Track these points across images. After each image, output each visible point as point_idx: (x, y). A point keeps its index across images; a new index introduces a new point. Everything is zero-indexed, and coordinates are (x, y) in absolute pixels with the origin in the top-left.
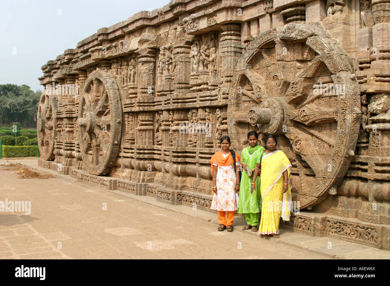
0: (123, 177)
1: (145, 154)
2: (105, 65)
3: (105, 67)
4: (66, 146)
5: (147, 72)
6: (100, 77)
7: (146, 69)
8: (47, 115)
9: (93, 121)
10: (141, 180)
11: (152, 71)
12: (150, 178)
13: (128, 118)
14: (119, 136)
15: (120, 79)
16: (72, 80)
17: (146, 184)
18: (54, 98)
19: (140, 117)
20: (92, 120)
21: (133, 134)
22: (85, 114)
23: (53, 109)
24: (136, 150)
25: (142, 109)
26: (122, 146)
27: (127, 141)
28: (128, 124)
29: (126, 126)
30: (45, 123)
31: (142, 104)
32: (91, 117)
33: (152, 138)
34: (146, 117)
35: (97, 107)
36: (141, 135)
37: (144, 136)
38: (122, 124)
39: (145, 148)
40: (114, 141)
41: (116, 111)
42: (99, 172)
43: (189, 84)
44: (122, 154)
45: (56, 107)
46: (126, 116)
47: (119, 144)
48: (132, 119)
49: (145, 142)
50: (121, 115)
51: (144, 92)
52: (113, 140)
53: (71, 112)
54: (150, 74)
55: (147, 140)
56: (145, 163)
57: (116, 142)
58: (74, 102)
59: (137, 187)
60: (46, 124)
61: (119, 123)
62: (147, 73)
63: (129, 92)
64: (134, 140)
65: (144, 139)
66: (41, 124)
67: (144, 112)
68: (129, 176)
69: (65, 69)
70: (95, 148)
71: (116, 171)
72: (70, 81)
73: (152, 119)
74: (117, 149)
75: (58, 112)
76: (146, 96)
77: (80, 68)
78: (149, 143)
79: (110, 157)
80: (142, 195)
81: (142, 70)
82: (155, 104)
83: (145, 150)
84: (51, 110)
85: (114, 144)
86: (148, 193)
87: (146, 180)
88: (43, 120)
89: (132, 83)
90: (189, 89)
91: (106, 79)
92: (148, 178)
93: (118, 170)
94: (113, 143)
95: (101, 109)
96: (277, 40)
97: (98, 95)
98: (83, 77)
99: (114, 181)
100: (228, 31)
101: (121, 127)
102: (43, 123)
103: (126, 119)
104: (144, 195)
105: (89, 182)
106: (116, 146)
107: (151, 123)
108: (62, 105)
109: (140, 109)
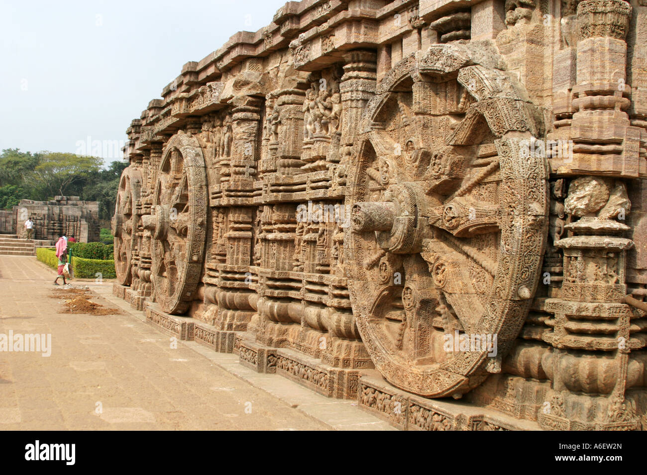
0: (205, 319)
1: (235, 280)
2: (192, 126)
3: (192, 128)
4: (143, 262)
5: (244, 137)
6: (179, 146)
7: (244, 132)
8: (126, 211)
9: (165, 221)
10: (226, 326)
11: (255, 137)
12: (243, 322)
13: (217, 217)
14: (201, 248)
15: (211, 149)
16: (157, 151)
17: (233, 334)
18: (136, 181)
19: (231, 217)
20: (163, 218)
21: (223, 245)
22: (154, 209)
23: (133, 200)
24: (220, 272)
25: (232, 201)
26: (206, 266)
27: (213, 257)
28: (218, 227)
29: (214, 231)
30: (122, 222)
31: (232, 194)
32: (163, 213)
33: (249, 253)
34: (241, 217)
35: (174, 197)
36: (232, 248)
37: (236, 249)
38: (207, 227)
39: (236, 270)
40: (191, 256)
41: (196, 203)
42: (171, 309)
43: (299, 158)
44: (206, 279)
45: (138, 196)
46: (215, 213)
47: (201, 262)
48: (223, 218)
49: (237, 260)
50: (205, 212)
51: (239, 171)
52: (191, 254)
54: (251, 141)
55: (240, 256)
56: (233, 296)
57: (195, 258)
59: (218, 338)
60: (123, 224)
61: (201, 225)
62: (246, 139)
63: (221, 172)
64: (225, 255)
65: (235, 254)
66: (116, 224)
67: (236, 207)
68: (213, 317)
69: (147, 132)
70: (169, 267)
71: (197, 308)
72: (155, 153)
73: (251, 220)
74: (197, 270)
75: (139, 206)
76: (242, 180)
77: (162, 131)
78: (244, 261)
79: (186, 282)
80: (225, 352)
81: (238, 134)
82: (255, 193)
83: (236, 273)
84: (131, 202)
85: (191, 261)
86: (235, 349)
87: (234, 326)
88: (118, 218)
89: (225, 157)
90: (300, 167)
91: (187, 148)
92: (239, 323)
93: (202, 306)
94: (191, 259)
95: (178, 201)
96: (415, 76)
97: (178, 176)
99: (189, 325)
100: (354, 62)
101: (204, 233)
102: (120, 222)
103: (214, 219)
104: (228, 352)
105: (159, 325)
106: (195, 265)
107: (249, 226)
109: (229, 201)
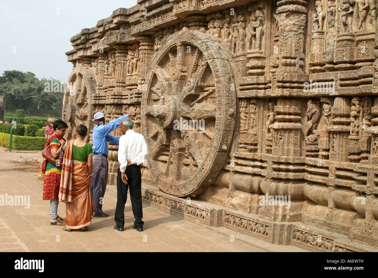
0: (233, 205)
1: (288, 171)
2: (197, 24)
3: (196, 26)
5: (295, 29)
6: (193, 41)
7: (294, 24)
8: (79, 100)
9: (178, 110)
10: (280, 217)
11: (303, 29)
12: (295, 213)
13: (246, 107)
14: (230, 137)
15: (229, 44)
16: (122, 51)
17: (291, 225)
18: (90, 77)
19: (280, 107)
20: (176, 108)
21: (256, 135)
22: (164, 99)
23: (89, 91)
24: (271, 163)
25: (286, 92)
26: (233, 154)
27: (242, 145)
28: (246, 117)
29: (242, 121)
30: (75, 110)
32: (175, 104)
33: (299, 145)
34: (293, 108)
35: (185, 88)
37: (286, 141)
38: (236, 116)
39: (291, 161)
40: (221, 145)
41: (227, 94)
42: (183, 193)
44: (232, 166)
45: (93, 89)
46: (243, 104)
47: (229, 151)
49: (288, 150)
50: (234, 103)
51: (290, 63)
52: (221, 143)
53: (120, 96)
54: (300, 33)
55: (292, 148)
56: (287, 188)
57: (225, 147)
58: (125, 83)
59: (274, 230)
60: (76, 112)
61: (232, 115)
62: (296, 31)
63: (249, 65)
64: (256, 145)
65: (286, 145)
66: (70, 112)
67: (284, 99)
68: (248, 205)
70: (177, 153)
71: (214, 192)
72: (120, 53)
73: (300, 112)
74: (223, 158)
75: (97, 97)
76: (294, 71)
78: (295, 152)
79: (211, 170)
80: (282, 244)
81: (287, 26)
83: (289, 164)
84: (85, 93)
85: (221, 151)
86: (295, 240)
87: (288, 217)
88: (72, 107)
89: (257, 50)
91: (207, 42)
92: (292, 214)
93: (221, 191)
94: (220, 148)
95: (193, 92)
97: (185, 69)
98: (146, 45)
99: (218, 211)
101: (233, 123)
102: (73, 110)
103: (242, 109)
104: (287, 244)
105: (162, 205)
106: (223, 153)
107: (299, 117)
108: (102, 88)
109: (283, 92)
